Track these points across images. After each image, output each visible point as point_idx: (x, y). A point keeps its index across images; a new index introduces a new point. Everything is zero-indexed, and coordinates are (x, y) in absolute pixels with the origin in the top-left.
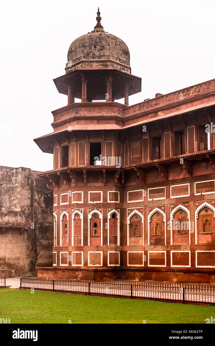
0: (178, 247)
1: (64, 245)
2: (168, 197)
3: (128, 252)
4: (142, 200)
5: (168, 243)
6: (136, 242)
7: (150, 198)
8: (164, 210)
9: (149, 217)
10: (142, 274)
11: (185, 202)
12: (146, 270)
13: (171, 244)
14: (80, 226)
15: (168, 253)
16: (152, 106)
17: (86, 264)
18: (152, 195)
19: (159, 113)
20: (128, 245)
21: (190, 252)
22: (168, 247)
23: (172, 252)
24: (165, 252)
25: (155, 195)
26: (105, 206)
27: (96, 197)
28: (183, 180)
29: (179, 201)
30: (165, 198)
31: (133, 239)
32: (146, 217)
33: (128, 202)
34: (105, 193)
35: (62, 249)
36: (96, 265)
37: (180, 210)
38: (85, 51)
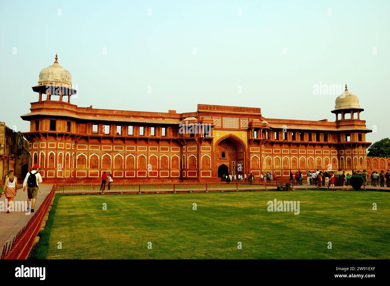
0: (106, 170)
1: (50, 168)
2: (101, 149)
3: (77, 171)
4: (87, 149)
5: (100, 167)
6: (81, 167)
7: (91, 149)
8: (98, 155)
9: (90, 157)
10: (86, 180)
11: (109, 152)
12: (88, 178)
13: (102, 168)
14: (62, 159)
15: (100, 172)
16: (94, 111)
17: (64, 176)
18: (91, 148)
19: (97, 115)
20: (77, 168)
21: (111, 171)
22: (100, 169)
23: (102, 171)
24: (99, 171)
25: (93, 148)
26: (71, 151)
27: (68, 146)
28: (109, 144)
29: (106, 152)
30: (99, 150)
31: (79, 165)
32: (88, 156)
33: (77, 149)
34: (71, 145)
35: (49, 169)
36: (67, 177)
37: (107, 155)
38: (62, 77)
